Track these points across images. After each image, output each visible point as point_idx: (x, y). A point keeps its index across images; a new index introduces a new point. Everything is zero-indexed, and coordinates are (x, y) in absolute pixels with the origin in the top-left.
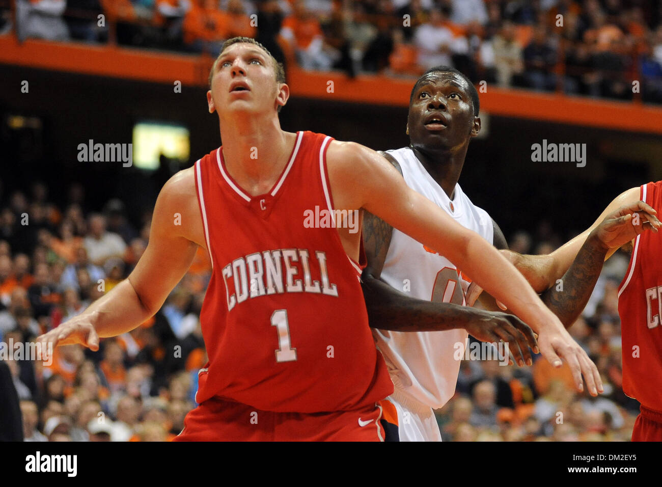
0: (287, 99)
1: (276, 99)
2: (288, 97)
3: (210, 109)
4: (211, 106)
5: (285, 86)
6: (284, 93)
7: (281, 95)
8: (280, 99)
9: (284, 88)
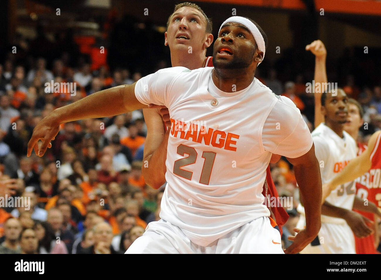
0: (211, 43)
1: (204, 43)
2: (212, 42)
3: (165, 44)
4: (166, 42)
5: (211, 35)
6: (210, 39)
7: (207, 41)
8: (206, 43)
9: (210, 37)
